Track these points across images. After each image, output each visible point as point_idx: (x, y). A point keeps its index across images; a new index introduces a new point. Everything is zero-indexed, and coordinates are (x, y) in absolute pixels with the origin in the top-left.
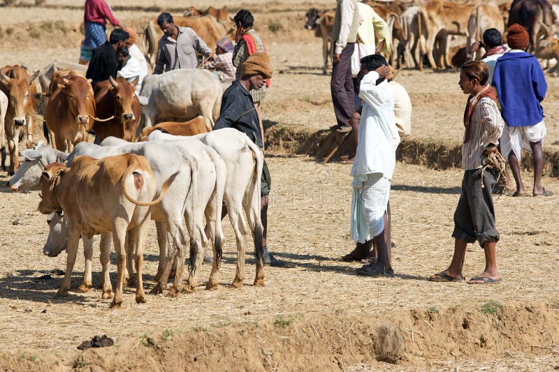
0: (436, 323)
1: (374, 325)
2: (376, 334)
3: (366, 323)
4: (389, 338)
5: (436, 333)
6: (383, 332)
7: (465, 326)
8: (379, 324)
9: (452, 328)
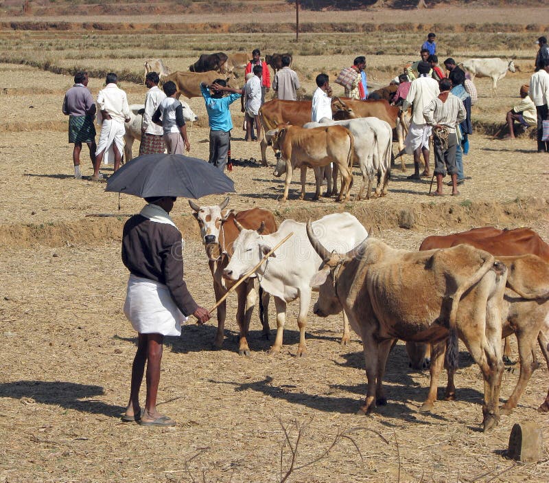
0: (434, 210)
1: (399, 210)
2: (399, 214)
3: (395, 208)
4: (406, 217)
5: (433, 215)
6: (403, 213)
7: (450, 212)
8: (402, 209)
9: (443, 213)
